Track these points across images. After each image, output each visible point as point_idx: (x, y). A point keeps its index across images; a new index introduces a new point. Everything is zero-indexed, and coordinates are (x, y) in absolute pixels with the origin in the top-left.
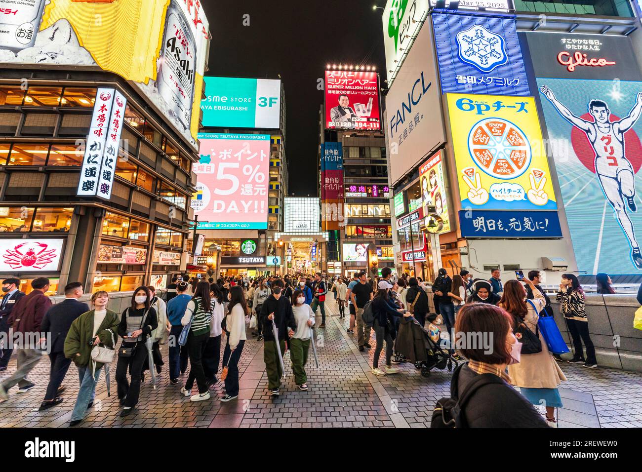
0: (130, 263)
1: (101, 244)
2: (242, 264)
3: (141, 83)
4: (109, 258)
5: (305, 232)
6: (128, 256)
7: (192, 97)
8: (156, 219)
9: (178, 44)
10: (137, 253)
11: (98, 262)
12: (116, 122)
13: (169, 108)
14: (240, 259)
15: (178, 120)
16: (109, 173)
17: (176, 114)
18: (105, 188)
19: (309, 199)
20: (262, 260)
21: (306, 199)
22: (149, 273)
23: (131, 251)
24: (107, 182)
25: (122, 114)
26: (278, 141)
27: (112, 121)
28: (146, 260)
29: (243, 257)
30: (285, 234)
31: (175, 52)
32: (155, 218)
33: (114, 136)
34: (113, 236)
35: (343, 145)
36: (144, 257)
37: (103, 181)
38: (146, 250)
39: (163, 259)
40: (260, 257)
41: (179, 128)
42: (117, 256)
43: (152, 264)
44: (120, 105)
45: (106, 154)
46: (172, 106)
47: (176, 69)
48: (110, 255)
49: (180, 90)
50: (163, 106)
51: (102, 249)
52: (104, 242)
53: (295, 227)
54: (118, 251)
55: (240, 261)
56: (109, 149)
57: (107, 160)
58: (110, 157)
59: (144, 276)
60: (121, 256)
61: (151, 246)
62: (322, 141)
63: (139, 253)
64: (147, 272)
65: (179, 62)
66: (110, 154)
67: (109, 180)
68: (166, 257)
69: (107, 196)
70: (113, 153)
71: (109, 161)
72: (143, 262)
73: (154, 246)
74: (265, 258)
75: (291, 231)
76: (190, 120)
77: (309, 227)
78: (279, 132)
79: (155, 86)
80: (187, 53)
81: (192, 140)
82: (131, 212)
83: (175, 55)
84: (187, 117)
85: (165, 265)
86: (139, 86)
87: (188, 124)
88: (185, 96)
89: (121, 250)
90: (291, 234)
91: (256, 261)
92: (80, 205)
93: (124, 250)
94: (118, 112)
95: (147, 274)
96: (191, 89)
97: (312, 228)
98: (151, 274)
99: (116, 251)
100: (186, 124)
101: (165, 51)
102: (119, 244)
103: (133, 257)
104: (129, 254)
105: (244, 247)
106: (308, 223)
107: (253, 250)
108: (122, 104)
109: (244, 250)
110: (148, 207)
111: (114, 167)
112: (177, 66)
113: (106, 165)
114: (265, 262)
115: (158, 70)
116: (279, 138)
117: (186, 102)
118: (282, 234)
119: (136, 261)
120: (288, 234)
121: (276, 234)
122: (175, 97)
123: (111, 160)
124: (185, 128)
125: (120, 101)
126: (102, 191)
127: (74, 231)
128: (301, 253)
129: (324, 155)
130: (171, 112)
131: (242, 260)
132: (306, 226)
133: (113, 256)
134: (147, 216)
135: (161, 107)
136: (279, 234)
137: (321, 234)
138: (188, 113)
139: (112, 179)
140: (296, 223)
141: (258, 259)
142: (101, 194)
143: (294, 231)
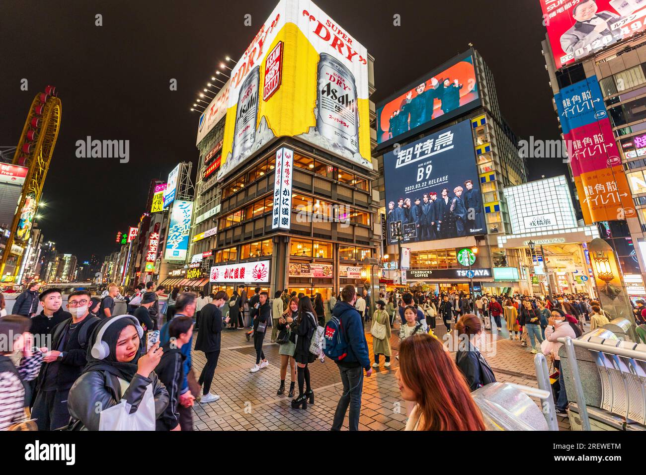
0: (318, 276)
1: (290, 263)
2: (461, 277)
3: (302, 134)
4: (299, 273)
5: (547, 231)
6: (315, 271)
7: (357, 123)
8: (339, 239)
9: (334, 86)
10: (323, 268)
11: (290, 276)
12: (287, 170)
13: (332, 142)
14: (459, 272)
15: (343, 149)
16: (286, 210)
17: (340, 145)
18: (285, 221)
19: (545, 181)
20: (486, 273)
21: (540, 182)
22: (337, 285)
23: (318, 267)
24: (286, 216)
25: (291, 163)
26: (483, 121)
27: (284, 171)
28: (333, 274)
29: (461, 270)
30: (513, 237)
31: (331, 94)
32: (338, 237)
33: (287, 182)
34: (302, 256)
35: (599, 77)
36: (331, 272)
37: (282, 216)
38: (332, 266)
39: (351, 274)
40: (484, 269)
41: (347, 155)
42: (305, 272)
43: (339, 278)
44: (288, 157)
45: (283, 196)
46: (336, 139)
47: (334, 108)
48: (299, 270)
49: (342, 122)
50: (327, 143)
51: (293, 267)
52: (293, 261)
53: (528, 226)
54: (306, 267)
55: (459, 275)
56: (284, 192)
57: (283, 200)
58: (286, 197)
59: (333, 288)
60: (309, 272)
61: (335, 262)
62: (556, 90)
63: (325, 268)
64: (335, 284)
65: (337, 101)
66: (286, 195)
67: (287, 214)
68: (355, 272)
69: (287, 227)
70: (288, 194)
71: (285, 201)
72: (330, 276)
73: (339, 262)
74: (490, 270)
75: (523, 231)
76: (357, 144)
77: (553, 222)
78: (483, 110)
79: (316, 131)
80: (345, 89)
81: (363, 161)
82: (314, 236)
83: (332, 97)
84: (354, 143)
85: (355, 279)
86: (301, 137)
87: (356, 148)
88: (348, 126)
89: (309, 266)
90: (523, 236)
91: (479, 275)
92: (275, 236)
93: (311, 267)
94: (287, 163)
95: (335, 286)
96: (354, 117)
97: (560, 223)
98: (339, 286)
99: (303, 268)
100: (354, 149)
101: (321, 98)
102: (307, 262)
103: (320, 272)
104: (316, 270)
105: (461, 258)
106: (551, 217)
107: (472, 261)
108: (290, 156)
109: (461, 262)
110: (330, 229)
111: (290, 204)
112: (335, 104)
113: (284, 204)
114: (491, 276)
115: (316, 117)
116: (484, 116)
117: (350, 131)
118: (509, 237)
119: (324, 275)
120: (518, 236)
121: (499, 238)
122: (338, 131)
123: (287, 200)
124: (353, 153)
125: (288, 155)
126: (283, 224)
127: (275, 255)
128: (557, 262)
129: (563, 109)
130: (335, 146)
131: (461, 274)
132: (547, 222)
133: (302, 271)
134: (330, 238)
135: (324, 144)
136: (504, 237)
137: (580, 230)
138: (355, 138)
139: (289, 214)
140: (528, 220)
141: (481, 272)
142: (282, 226)
143: (528, 231)
